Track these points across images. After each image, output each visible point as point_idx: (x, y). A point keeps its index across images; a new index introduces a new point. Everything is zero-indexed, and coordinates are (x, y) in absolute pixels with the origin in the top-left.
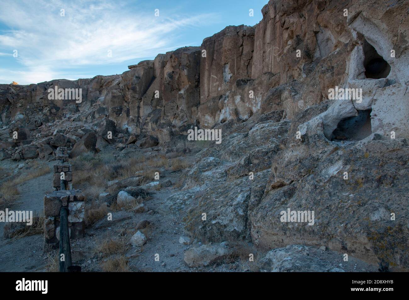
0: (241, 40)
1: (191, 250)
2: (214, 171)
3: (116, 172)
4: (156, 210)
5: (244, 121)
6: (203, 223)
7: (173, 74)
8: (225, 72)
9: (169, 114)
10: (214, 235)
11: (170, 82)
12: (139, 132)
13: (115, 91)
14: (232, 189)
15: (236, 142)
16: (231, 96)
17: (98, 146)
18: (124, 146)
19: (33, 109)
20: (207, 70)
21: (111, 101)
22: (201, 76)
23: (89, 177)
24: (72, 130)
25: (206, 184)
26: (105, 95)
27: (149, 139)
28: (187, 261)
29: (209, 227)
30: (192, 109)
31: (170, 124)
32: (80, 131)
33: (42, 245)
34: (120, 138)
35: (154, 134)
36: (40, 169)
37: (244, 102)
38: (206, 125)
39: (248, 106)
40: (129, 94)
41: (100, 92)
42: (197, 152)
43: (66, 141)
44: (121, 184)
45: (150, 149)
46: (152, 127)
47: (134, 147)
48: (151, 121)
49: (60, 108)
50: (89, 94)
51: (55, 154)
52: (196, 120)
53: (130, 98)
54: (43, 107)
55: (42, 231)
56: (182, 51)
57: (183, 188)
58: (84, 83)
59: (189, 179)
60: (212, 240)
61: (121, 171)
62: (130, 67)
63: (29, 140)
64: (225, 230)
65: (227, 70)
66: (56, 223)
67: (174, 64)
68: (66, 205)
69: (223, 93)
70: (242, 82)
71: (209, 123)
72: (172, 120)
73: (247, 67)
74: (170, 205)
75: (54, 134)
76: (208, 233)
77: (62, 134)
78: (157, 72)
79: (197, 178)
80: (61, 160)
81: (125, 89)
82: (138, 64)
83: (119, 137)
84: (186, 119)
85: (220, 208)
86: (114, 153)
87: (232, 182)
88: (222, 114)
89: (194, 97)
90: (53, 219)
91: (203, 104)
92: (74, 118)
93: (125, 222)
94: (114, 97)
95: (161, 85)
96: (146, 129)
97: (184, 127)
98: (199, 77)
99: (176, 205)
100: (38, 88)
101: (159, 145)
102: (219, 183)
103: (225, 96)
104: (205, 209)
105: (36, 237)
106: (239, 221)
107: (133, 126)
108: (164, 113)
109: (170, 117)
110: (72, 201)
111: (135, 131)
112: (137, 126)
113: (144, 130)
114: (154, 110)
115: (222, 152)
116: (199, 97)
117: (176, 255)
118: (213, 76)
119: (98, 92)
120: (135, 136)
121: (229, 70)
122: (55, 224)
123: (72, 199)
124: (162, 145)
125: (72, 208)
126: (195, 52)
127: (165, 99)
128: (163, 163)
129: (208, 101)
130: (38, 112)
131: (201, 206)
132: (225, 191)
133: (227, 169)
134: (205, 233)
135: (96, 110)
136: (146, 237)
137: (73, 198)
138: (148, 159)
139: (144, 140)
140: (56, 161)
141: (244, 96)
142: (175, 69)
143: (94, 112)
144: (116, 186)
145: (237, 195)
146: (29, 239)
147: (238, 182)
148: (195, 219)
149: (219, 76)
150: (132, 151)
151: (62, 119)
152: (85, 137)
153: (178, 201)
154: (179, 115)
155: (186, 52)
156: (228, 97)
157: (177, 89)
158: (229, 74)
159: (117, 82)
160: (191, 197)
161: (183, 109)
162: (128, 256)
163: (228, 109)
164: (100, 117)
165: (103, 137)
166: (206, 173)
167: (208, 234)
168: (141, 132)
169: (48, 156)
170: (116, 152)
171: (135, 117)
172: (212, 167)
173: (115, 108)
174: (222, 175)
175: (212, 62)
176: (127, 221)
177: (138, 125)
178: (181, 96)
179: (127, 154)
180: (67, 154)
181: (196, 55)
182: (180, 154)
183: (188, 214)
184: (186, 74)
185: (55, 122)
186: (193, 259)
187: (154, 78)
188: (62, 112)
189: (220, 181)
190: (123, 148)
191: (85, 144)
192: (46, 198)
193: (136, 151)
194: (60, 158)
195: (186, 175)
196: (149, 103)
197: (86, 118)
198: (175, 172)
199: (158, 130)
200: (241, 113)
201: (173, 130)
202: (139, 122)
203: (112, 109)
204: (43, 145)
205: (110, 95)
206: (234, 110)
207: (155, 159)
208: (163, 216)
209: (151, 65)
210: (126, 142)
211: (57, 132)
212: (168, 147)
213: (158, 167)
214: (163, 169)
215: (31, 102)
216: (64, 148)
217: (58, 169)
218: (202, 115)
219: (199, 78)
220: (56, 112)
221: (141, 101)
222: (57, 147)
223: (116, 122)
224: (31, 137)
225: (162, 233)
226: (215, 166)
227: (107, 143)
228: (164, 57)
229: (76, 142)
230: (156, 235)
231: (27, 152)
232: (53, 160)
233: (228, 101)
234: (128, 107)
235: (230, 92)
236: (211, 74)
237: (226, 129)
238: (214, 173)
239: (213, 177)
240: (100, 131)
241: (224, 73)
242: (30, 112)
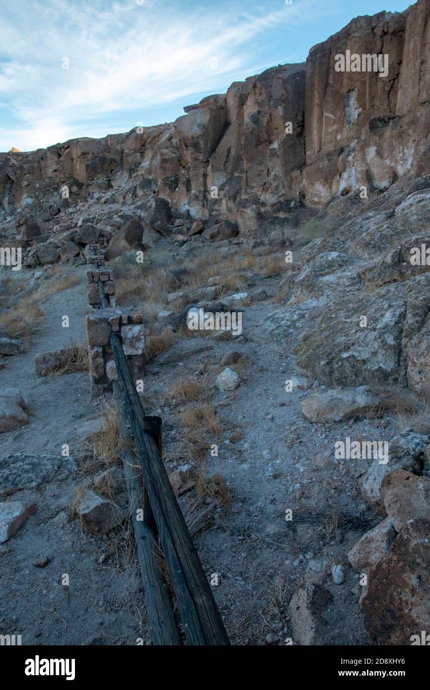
0: (379, 43)
1: (312, 397)
2: (339, 275)
3: (178, 279)
4: (249, 336)
5: (381, 191)
6: (327, 356)
7: (259, 116)
8: (348, 106)
9: (254, 184)
10: (346, 376)
11: (254, 130)
12: (207, 215)
13: (165, 151)
14: (373, 303)
15: (373, 227)
16: (359, 149)
17: (145, 240)
18: (185, 239)
19: (45, 188)
20: (317, 104)
21: (161, 167)
22: (306, 116)
23: (138, 288)
24: (105, 217)
25: (328, 296)
26: (150, 158)
27: (224, 226)
28: (308, 413)
29: (337, 363)
30: (293, 173)
31: (257, 201)
32: (116, 219)
33: (87, 387)
34: (178, 226)
35: (232, 218)
36: (64, 278)
37: (382, 157)
38: (316, 199)
39: (388, 164)
40: (188, 155)
41: (142, 154)
42: (304, 245)
43: (98, 235)
44: (189, 297)
45: (226, 241)
46: (227, 207)
47: (201, 239)
48: (226, 197)
49: (83, 184)
50: (124, 159)
51: (83, 255)
52: (300, 193)
53: (189, 160)
54: (58, 184)
55: (85, 367)
56: (273, 73)
57: (289, 303)
58: (116, 140)
59: (298, 288)
60: (343, 383)
61: (185, 278)
62: (187, 109)
63: (43, 235)
64: (365, 367)
65: (353, 102)
66: (106, 355)
67: (260, 99)
68: (117, 330)
69: (344, 143)
70: (378, 122)
71: (320, 197)
72: (259, 193)
73: (389, 94)
74: (271, 328)
75: (79, 225)
76: (336, 372)
77: (90, 224)
78: (231, 114)
79: (311, 287)
80: (93, 264)
81: (182, 147)
82: (201, 103)
83: (176, 224)
84: (283, 192)
85: (355, 333)
86: (170, 251)
87: (371, 292)
88: (344, 181)
89: (296, 153)
90: (100, 350)
91: (311, 164)
92: (106, 198)
93: (203, 354)
94: (164, 161)
95: (239, 136)
96: (217, 210)
97: (279, 205)
98: (304, 118)
99: (281, 329)
100: (49, 154)
101: (240, 235)
102: (348, 294)
103: (348, 149)
104: (329, 335)
105: (78, 375)
106: (388, 354)
107: (197, 207)
108: (247, 183)
109: (256, 189)
110: (125, 324)
111: (200, 213)
112: (203, 206)
113: (214, 213)
114: (229, 179)
115: (349, 243)
116: (303, 153)
117: (288, 404)
118: (327, 114)
119: (138, 154)
120: (201, 222)
121: (356, 102)
122: (104, 357)
123: (125, 321)
124: (244, 236)
125: (126, 333)
126: (295, 74)
127: (247, 160)
128: (249, 263)
129: (318, 160)
130: (52, 193)
131: (321, 331)
132: (360, 306)
133: (360, 270)
134: (331, 372)
135: (138, 183)
136: (239, 377)
137: (126, 319)
138: (225, 257)
139: (215, 229)
140: (87, 265)
141: (382, 147)
142: (262, 107)
143: (136, 187)
144: (181, 300)
145: (382, 312)
146: (69, 378)
147: (383, 291)
148: (314, 350)
149: (338, 113)
150: (199, 247)
151: (87, 202)
152: (125, 227)
153: (283, 322)
154: (271, 184)
155: (280, 75)
156: (354, 150)
157: (266, 141)
158: (356, 109)
159: (168, 135)
160: (303, 316)
161: (277, 174)
162: (215, 403)
163: (353, 171)
164: (145, 195)
165: (152, 226)
166: (326, 278)
167: (337, 374)
168: (211, 215)
169: (73, 259)
170: (174, 249)
171: (200, 192)
172: (335, 268)
173: (167, 178)
174: (354, 281)
175: (326, 89)
176: (206, 352)
177: (205, 204)
178: (274, 153)
179: (191, 251)
180: (101, 254)
181: (298, 78)
182: (275, 248)
183: (301, 343)
184: (281, 115)
185: (78, 207)
186: (316, 410)
187: (227, 124)
188: (86, 190)
189: (349, 291)
190: (185, 242)
191: (126, 238)
192: (89, 320)
193: (204, 246)
194: (92, 262)
195: (291, 281)
196: (222, 167)
197: (124, 198)
198: (270, 277)
199: (238, 211)
200: (377, 177)
201: (263, 210)
202: (207, 200)
203: (163, 180)
204: (65, 242)
205: (158, 158)
206: (364, 172)
207: (236, 258)
208: (260, 345)
209: (221, 103)
210: (188, 233)
211: (83, 221)
212: (254, 238)
213: (243, 270)
214: (251, 273)
215: (41, 178)
216: (95, 245)
217: (93, 277)
218: (309, 183)
219: (303, 121)
220: (78, 191)
221: (208, 165)
222: (86, 244)
223: (169, 200)
224: (46, 232)
225: (262, 370)
226: (341, 266)
227: (158, 235)
228: (243, 88)
229: (112, 236)
230: (253, 374)
231: (43, 254)
232: (81, 264)
233: (354, 157)
234: (187, 176)
235: (358, 142)
236: (324, 111)
237: (351, 205)
238: (340, 278)
239: (338, 284)
240: (148, 216)
241: (347, 109)
242: (41, 194)
